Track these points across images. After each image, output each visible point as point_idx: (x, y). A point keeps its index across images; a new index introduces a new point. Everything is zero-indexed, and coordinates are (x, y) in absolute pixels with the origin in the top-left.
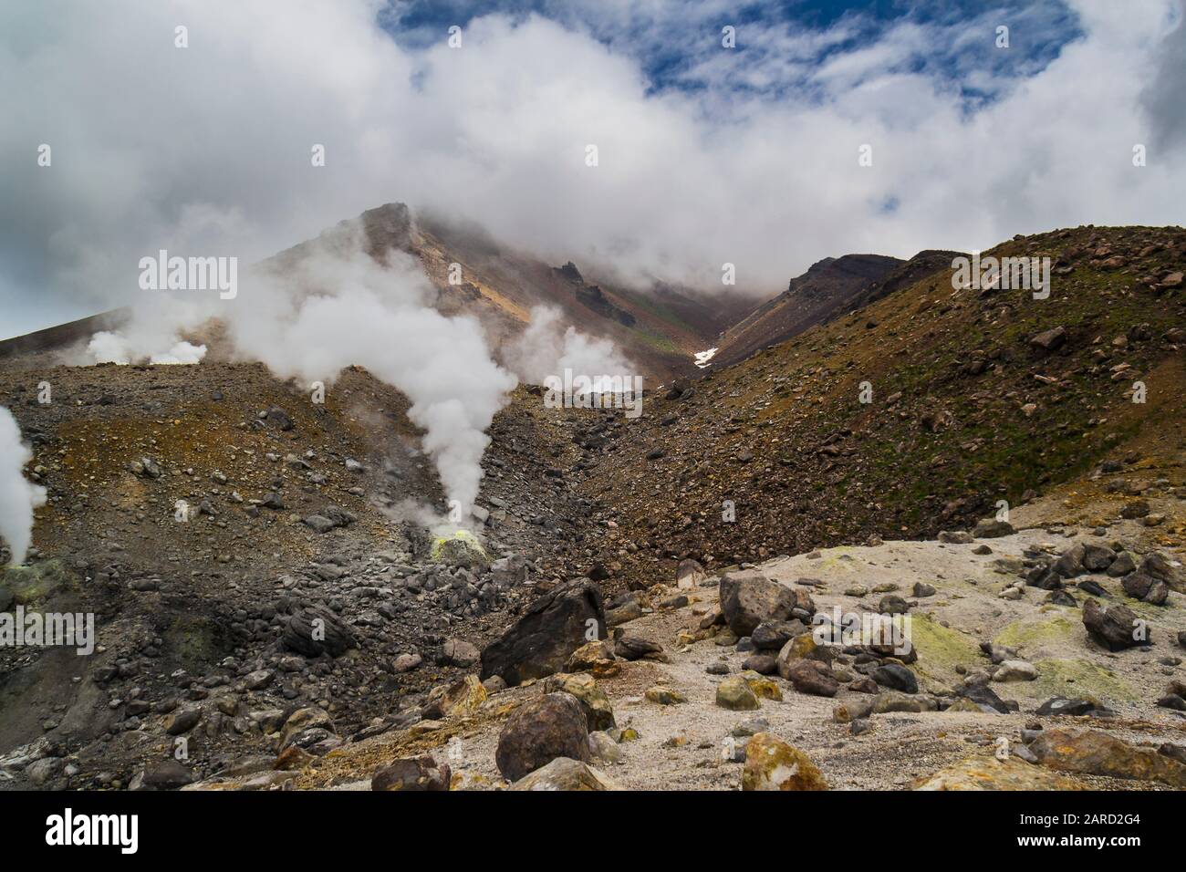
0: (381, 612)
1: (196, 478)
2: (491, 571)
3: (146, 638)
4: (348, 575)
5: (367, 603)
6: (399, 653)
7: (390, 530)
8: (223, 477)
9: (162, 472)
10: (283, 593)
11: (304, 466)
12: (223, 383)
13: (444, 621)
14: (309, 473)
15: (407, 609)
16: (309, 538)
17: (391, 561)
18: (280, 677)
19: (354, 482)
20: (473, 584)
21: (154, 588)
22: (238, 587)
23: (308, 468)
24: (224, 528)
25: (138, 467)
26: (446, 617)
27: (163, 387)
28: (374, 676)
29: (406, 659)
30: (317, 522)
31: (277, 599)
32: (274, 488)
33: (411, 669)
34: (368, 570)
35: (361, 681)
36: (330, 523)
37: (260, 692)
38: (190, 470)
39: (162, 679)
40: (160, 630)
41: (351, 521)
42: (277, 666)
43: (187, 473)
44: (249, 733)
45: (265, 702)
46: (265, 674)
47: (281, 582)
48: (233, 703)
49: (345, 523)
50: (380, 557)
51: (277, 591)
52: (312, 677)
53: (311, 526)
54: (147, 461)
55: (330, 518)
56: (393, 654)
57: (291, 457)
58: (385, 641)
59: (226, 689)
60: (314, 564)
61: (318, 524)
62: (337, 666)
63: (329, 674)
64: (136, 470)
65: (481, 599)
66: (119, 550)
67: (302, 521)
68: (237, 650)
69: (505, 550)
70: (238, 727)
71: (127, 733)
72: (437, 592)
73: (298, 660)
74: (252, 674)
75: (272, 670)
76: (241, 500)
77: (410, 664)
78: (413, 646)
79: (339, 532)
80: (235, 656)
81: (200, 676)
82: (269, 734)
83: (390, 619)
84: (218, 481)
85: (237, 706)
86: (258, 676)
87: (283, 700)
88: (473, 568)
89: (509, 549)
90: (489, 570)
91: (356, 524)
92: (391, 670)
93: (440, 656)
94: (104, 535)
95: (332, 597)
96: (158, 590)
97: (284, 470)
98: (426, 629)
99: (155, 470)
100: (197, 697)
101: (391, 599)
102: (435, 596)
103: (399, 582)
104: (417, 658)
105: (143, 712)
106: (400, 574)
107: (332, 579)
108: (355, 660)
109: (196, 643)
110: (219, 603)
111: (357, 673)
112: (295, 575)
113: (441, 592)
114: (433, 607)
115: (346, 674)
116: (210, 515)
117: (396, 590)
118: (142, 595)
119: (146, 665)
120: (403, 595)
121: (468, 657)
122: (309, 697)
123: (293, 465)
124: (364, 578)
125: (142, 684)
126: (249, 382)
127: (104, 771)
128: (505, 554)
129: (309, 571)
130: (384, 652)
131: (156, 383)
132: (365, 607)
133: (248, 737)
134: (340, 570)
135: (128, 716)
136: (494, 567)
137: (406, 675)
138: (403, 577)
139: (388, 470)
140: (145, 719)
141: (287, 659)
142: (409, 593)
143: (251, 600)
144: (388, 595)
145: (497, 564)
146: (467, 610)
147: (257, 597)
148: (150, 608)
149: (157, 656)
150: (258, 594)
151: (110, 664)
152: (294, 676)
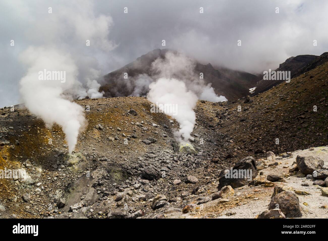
0: (168, 167)
1: (113, 130)
2: (197, 156)
3: (105, 174)
4: (157, 157)
5: (163, 165)
6: (174, 179)
7: (167, 144)
8: (120, 129)
9: (104, 128)
10: (140, 162)
11: (141, 126)
12: (117, 103)
13: (186, 170)
14: (143, 128)
15: (174, 167)
16: (145, 146)
17: (168, 153)
18: (142, 186)
19: (155, 130)
20: (193, 159)
21: (106, 160)
22: (127, 160)
23: (142, 126)
24: (121, 143)
25: (97, 127)
26: (187, 169)
27: (101, 105)
28: (168, 186)
29: (176, 181)
30: (146, 141)
31: (138, 163)
32: (134, 132)
33: (178, 184)
34: (162, 155)
35: (165, 187)
36: (150, 142)
37: (138, 190)
38: (111, 127)
39: (111, 186)
40: (109, 172)
41: (156, 141)
42: (141, 183)
43: (110, 128)
44: (136, 201)
45: (139, 193)
46: (139, 185)
47: (139, 159)
48: (131, 193)
49: (154, 142)
50: (165, 151)
51: (138, 161)
52: (151, 186)
53: (145, 143)
54: (100, 125)
55: (150, 140)
56: (173, 180)
57: (138, 123)
58: (170, 176)
59: (129, 189)
60: (147, 154)
61: (147, 142)
62: (158, 183)
63: (156, 185)
64: (97, 128)
65: (196, 164)
66: (95, 150)
67: (142, 141)
68: (129, 178)
69: (201, 149)
70: (133, 200)
71: (104, 201)
72: (183, 162)
73: (147, 181)
74: (135, 185)
75: (141, 184)
76: (125, 136)
77: (178, 183)
78: (178, 177)
79: (153, 144)
80: (129, 179)
81: (121, 185)
82: (142, 202)
83: (170, 169)
84: (119, 130)
85: (132, 194)
86: (137, 185)
87: (144, 192)
88: (192, 155)
89: (202, 149)
90: (197, 155)
91: (157, 142)
92: (173, 184)
93: (186, 180)
94: (90, 146)
95: (153, 163)
96: (107, 161)
97: (136, 127)
98: (181, 172)
99: (102, 127)
100: (121, 191)
101: (170, 163)
102: (182, 163)
103: (172, 159)
104: (180, 181)
105: (107, 195)
106: (172, 156)
107: (152, 158)
108: (162, 181)
109: (118, 176)
110: (123, 165)
111: (164, 185)
112: (142, 157)
113: (184, 162)
114: (182, 166)
115: (160, 185)
116: (117, 140)
117: (171, 161)
118: (103, 162)
119: (106, 182)
120: (173, 163)
121: (195, 181)
122: (151, 192)
123: (138, 125)
124: (161, 158)
125: (105, 187)
126: (124, 102)
127: (100, 211)
128: (201, 150)
129: (146, 156)
130: (170, 179)
131: (99, 103)
132: (163, 166)
133: (136, 202)
134: (154, 155)
135: (104, 196)
136: (198, 154)
137: (177, 186)
138: (173, 157)
139: (164, 126)
140: (108, 197)
141: (144, 181)
142: (175, 162)
143: (131, 164)
144: (169, 163)
145: (199, 153)
146: (192, 167)
147: (133, 163)
148: (105, 166)
149: (108, 179)
150: (133, 162)
151: (97, 181)
152: (146, 185)
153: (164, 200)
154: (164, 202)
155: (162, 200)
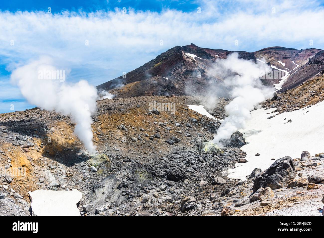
0: (193, 168)
1: (136, 130)
2: (223, 156)
3: (130, 175)
4: (182, 157)
5: (188, 165)
6: (201, 180)
7: (191, 143)
8: (143, 129)
9: (127, 128)
10: (164, 162)
11: (164, 125)
12: (138, 102)
13: (212, 171)
14: (166, 127)
15: (200, 167)
16: (168, 146)
17: (193, 153)
18: (168, 187)
19: (178, 129)
20: (219, 160)
21: (130, 161)
22: (151, 161)
23: (165, 126)
24: (145, 144)
25: (120, 127)
26: (213, 170)
27: (123, 104)
28: (195, 187)
29: (203, 183)
30: (170, 141)
31: (163, 164)
32: (157, 132)
33: (205, 185)
34: (187, 156)
35: (191, 189)
36: (174, 142)
37: (163, 191)
38: (134, 128)
39: (136, 187)
40: (133, 173)
41: (180, 141)
42: (167, 184)
43: (133, 128)
44: (163, 203)
45: (166, 194)
46: (165, 186)
47: (163, 159)
48: (157, 194)
49: (178, 142)
50: (189, 152)
51: (162, 162)
52: (177, 187)
53: (168, 142)
54: (122, 125)
55: (174, 140)
56: (199, 181)
57: (160, 123)
58: (195, 177)
59: (154, 190)
60: (171, 154)
61: (170, 142)
62: (184, 184)
63: (182, 186)
64: (120, 128)
65: (222, 164)
66: (118, 150)
67: (166, 141)
68: (154, 179)
69: (227, 149)
70: (160, 202)
71: (130, 202)
72: (209, 162)
73: (173, 183)
74: (161, 186)
76: (148, 136)
77: (204, 184)
78: (204, 178)
79: (176, 144)
80: (154, 180)
81: (146, 186)
82: (168, 204)
83: (196, 170)
84: (141, 130)
85: (158, 195)
86: (163, 187)
87: (170, 194)
88: (218, 155)
89: (228, 149)
90: (223, 155)
91: (181, 142)
92: (199, 186)
93: (213, 182)
94: (114, 146)
95: (178, 163)
96: (131, 162)
97: (159, 127)
98: (207, 173)
99: (124, 128)
100: (146, 192)
101: (195, 164)
103: (197, 159)
104: (206, 182)
106: (197, 157)
107: (177, 158)
108: (188, 182)
109: (142, 177)
110: (147, 165)
111: (190, 186)
112: (167, 157)
113: (210, 162)
114: (208, 167)
115: (186, 186)
116: (141, 140)
117: (196, 162)
118: (126, 163)
119: (131, 183)
120: (198, 163)
121: (222, 182)
122: (177, 193)
123: (161, 125)
124: (186, 158)
125: (131, 188)
126: (145, 102)
127: (127, 213)
128: (227, 150)
129: (170, 156)
130: (196, 180)
131: (121, 103)
132: (188, 167)
133: (163, 204)
134: (179, 156)
135: (129, 198)
136: (224, 154)
137: (204, 187)
138: (198, 157)
139: (188, 125)
140: (134, 198)
141: (169, 182)
142: (200, 163)
143: (156, 164)
144: (194, 163)
145: (225, 154)
146: (219, 168)
147: (157, 164)
148: (129, 167)
149: (133, 180)
150: (157, 163)
151: (121, 183)
152: (172, 187)
153: (193, 202)
154: (194, 204)
155: (191, 202)
